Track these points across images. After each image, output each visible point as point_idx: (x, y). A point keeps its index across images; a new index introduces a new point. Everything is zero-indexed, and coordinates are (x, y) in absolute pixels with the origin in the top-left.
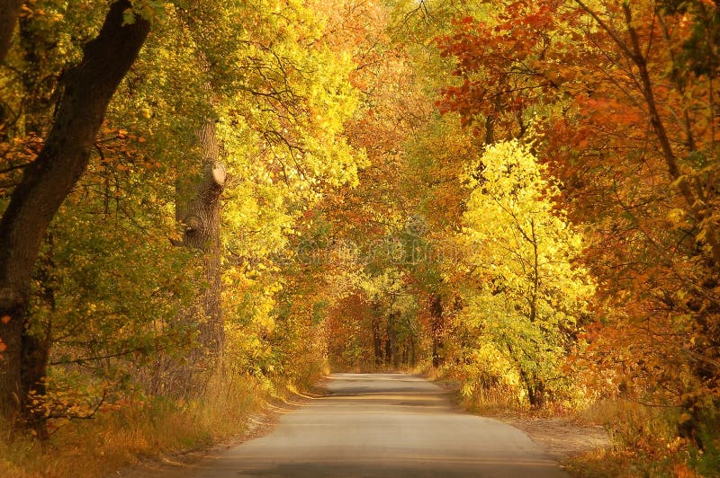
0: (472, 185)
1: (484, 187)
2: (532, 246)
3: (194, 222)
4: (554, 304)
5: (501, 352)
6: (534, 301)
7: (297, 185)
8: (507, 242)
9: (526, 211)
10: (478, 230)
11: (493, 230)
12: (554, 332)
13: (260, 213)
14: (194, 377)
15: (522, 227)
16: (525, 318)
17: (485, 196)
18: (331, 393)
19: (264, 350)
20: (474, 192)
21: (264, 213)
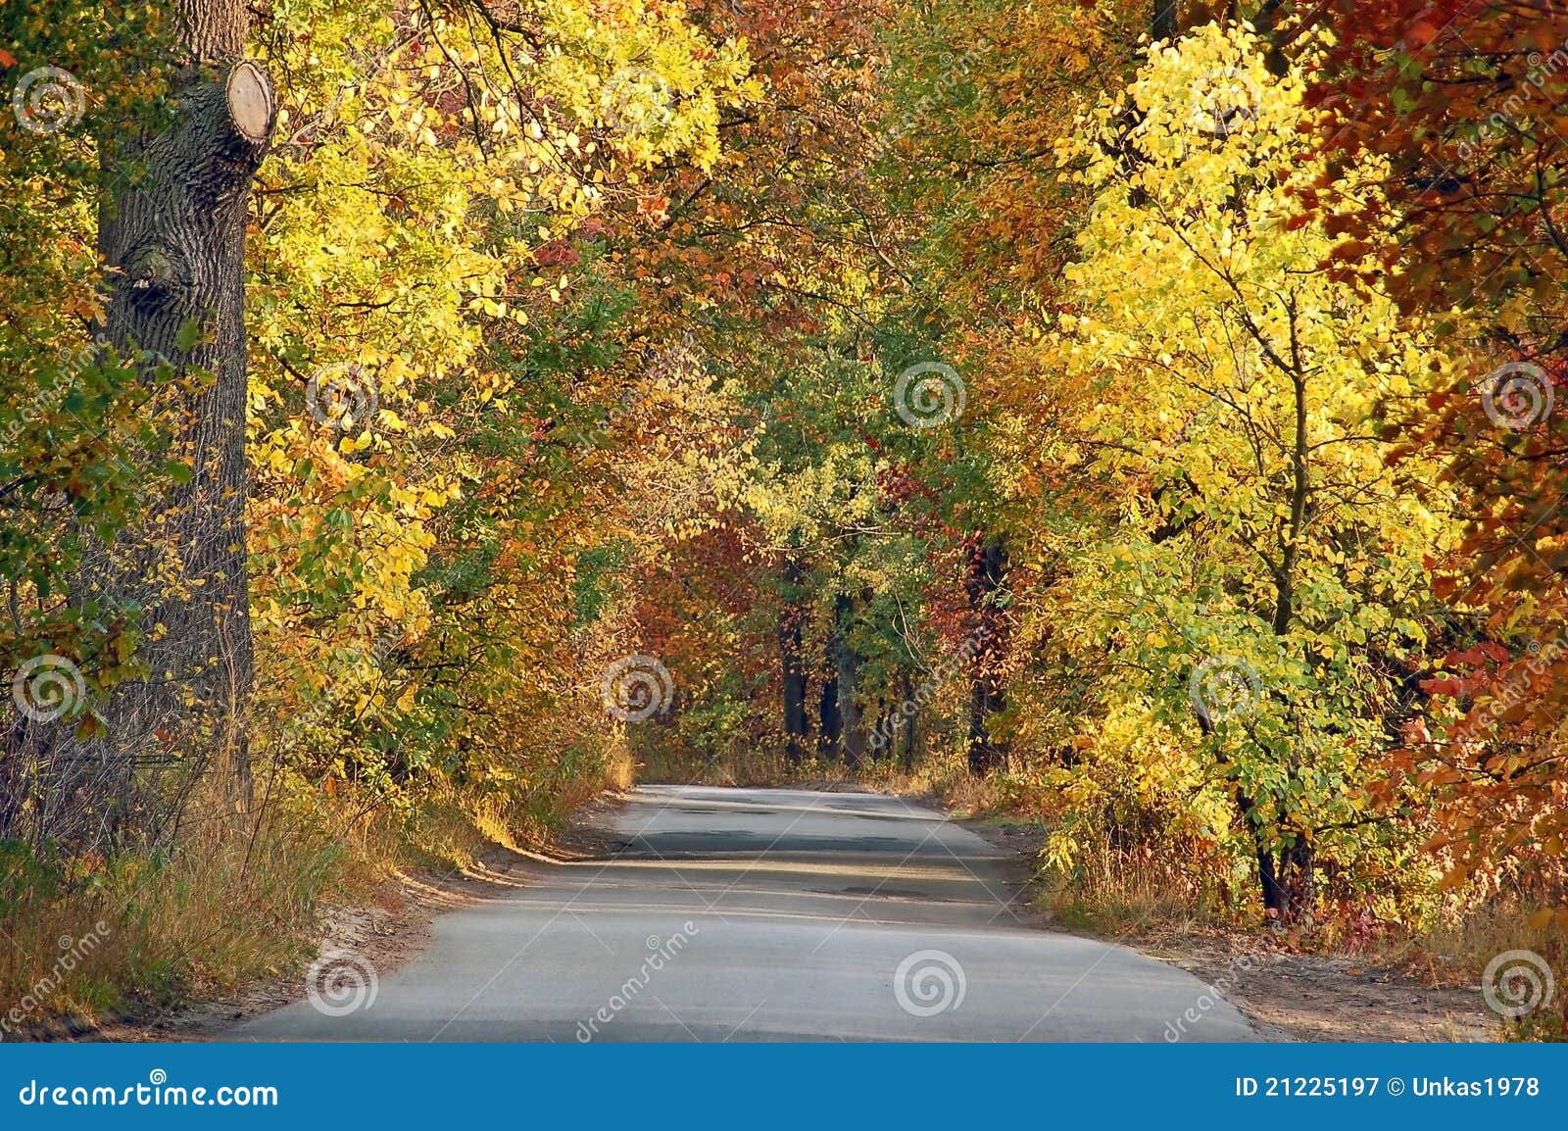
0: (1096, 175)
1: (1136, 181)
2: (1288, 383)
3: (160, 265)
4: (1354, 578)
5: (1176, 728)
6: (1287, 565)
7: (517, 155)
8: (1207, 367)
9: (1272, 268)
10: (1113, 324)
11: (1161, 327)
12: (1351, 672)
13: (392, 244)
14: (141, 779)
15: (1257, 320)
16: (1255, 621)
17: (1139, 215)
18: (625, 846)
19: (391, 696)
20: (1103, 198)
21: (404, 246)
